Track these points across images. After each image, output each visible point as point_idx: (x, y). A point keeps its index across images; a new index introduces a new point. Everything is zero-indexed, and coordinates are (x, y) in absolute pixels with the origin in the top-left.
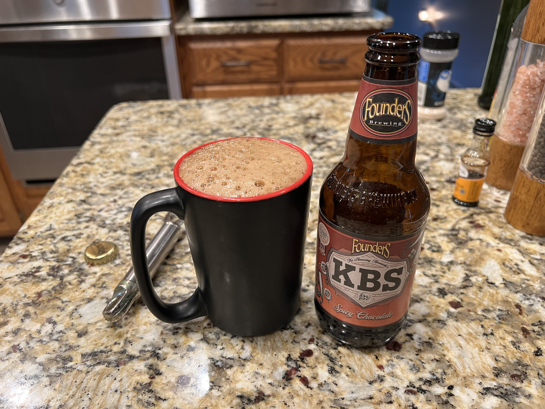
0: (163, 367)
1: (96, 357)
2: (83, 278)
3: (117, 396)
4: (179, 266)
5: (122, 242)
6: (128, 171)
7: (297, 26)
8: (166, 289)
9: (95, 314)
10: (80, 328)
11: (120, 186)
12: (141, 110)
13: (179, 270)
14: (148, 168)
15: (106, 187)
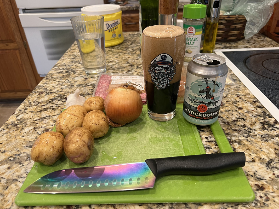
1: (80, 85)
2: (75, 73)
9: (78, 79)
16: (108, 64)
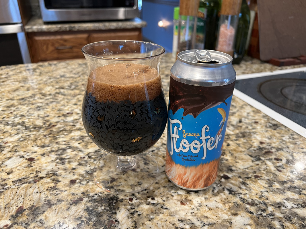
0: (60, 179)
1: (21, 181)
2: (3, 149)
3: (38, 194)
4: (58, 137)
5: (22, 130)
6: (16, 98)
7: (97, 26)
8: (53, 147)
9: (14, 163)
10: (8, 171)
11: (12, 105)
12: (15, 69)
13: (58, 139)
14: (27, 96)
15: (3, 107)
16: (66, 120)
